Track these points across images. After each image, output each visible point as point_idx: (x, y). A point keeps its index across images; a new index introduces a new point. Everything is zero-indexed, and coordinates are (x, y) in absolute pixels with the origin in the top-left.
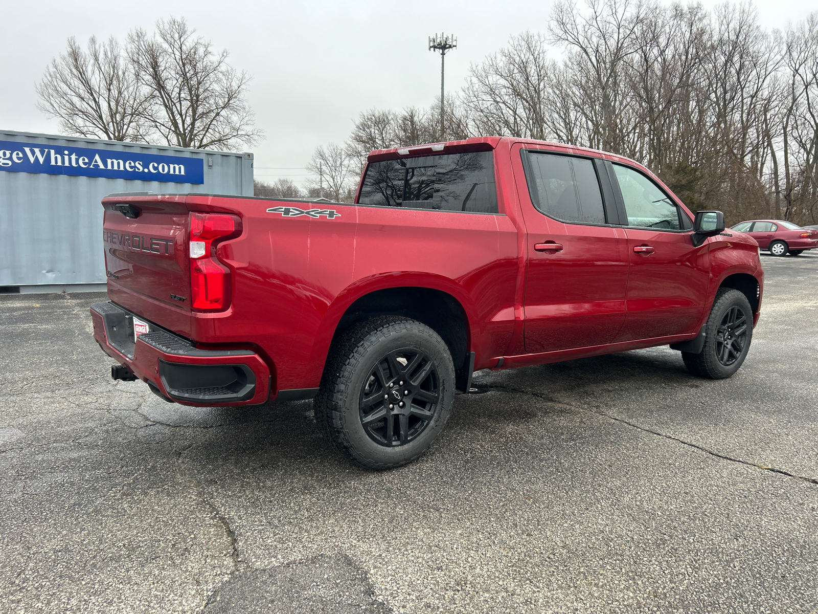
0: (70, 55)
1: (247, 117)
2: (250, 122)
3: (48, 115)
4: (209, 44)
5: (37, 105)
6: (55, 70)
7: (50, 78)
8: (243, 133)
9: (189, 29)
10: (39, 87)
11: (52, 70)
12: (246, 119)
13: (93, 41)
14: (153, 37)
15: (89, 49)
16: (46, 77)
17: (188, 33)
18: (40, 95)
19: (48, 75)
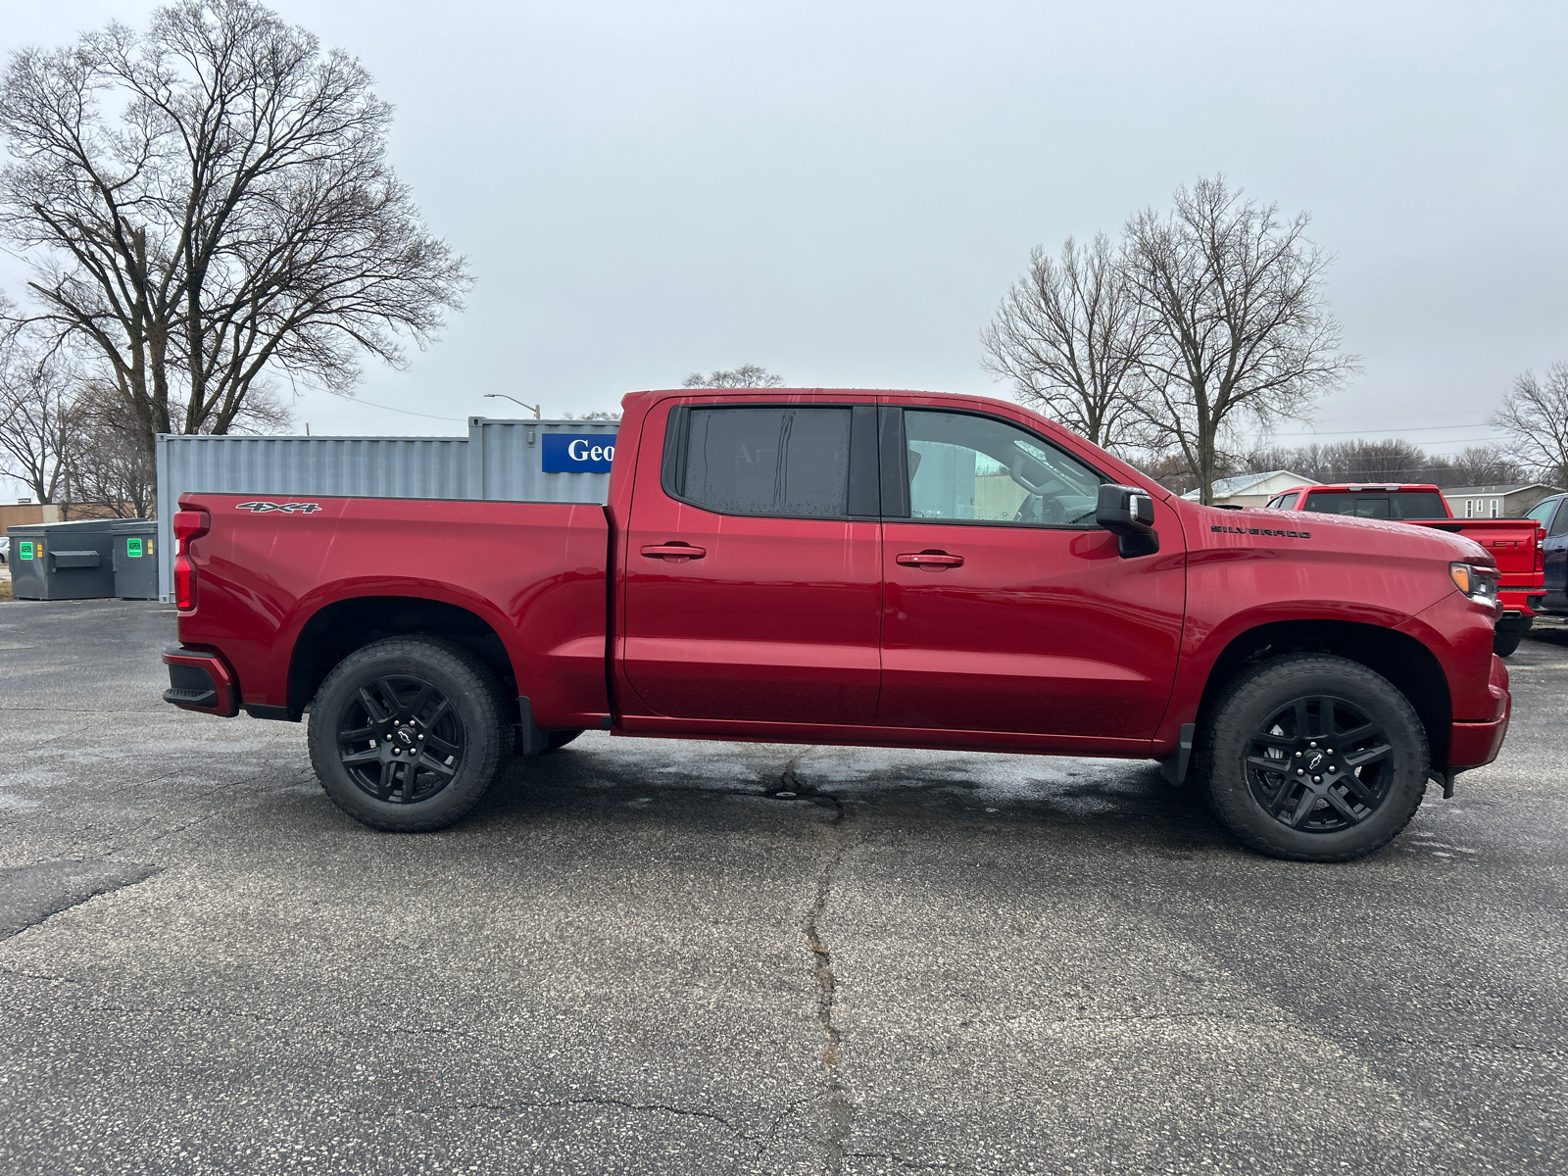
0: (1034, 274)
1: (1326, 335)
2: (1330, 343)
3: (995, 375)
4: (1271, 210)
5: (981, 362)
6: (1013, 302)
7: (1004, 317)
8: (1315, 366)
9: (1230, 189)
10: (985, 334)
11: (1009, 302)
12: (1323, 338)
13: (1069, 246)
14: (1168, 220)
15: (1063, 259)
16: (999, 315)
17: (1230, 198)
18: (984, 345)
19: (1001, 312)
